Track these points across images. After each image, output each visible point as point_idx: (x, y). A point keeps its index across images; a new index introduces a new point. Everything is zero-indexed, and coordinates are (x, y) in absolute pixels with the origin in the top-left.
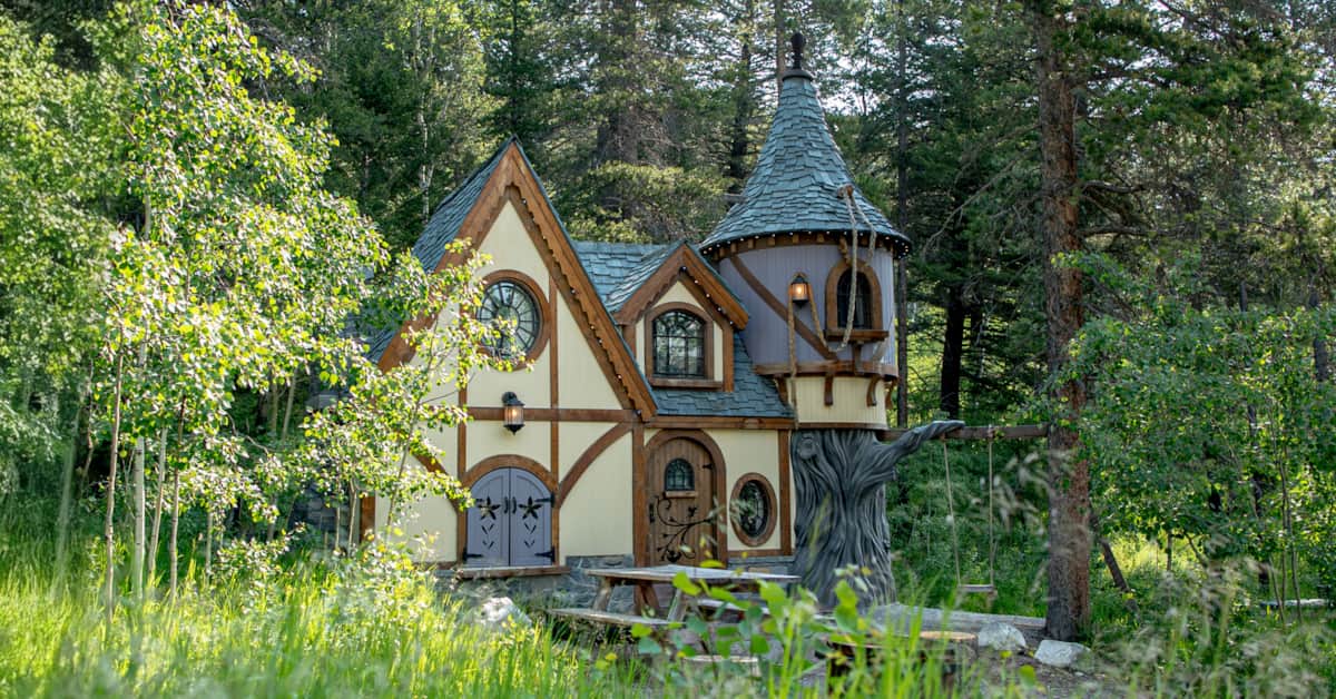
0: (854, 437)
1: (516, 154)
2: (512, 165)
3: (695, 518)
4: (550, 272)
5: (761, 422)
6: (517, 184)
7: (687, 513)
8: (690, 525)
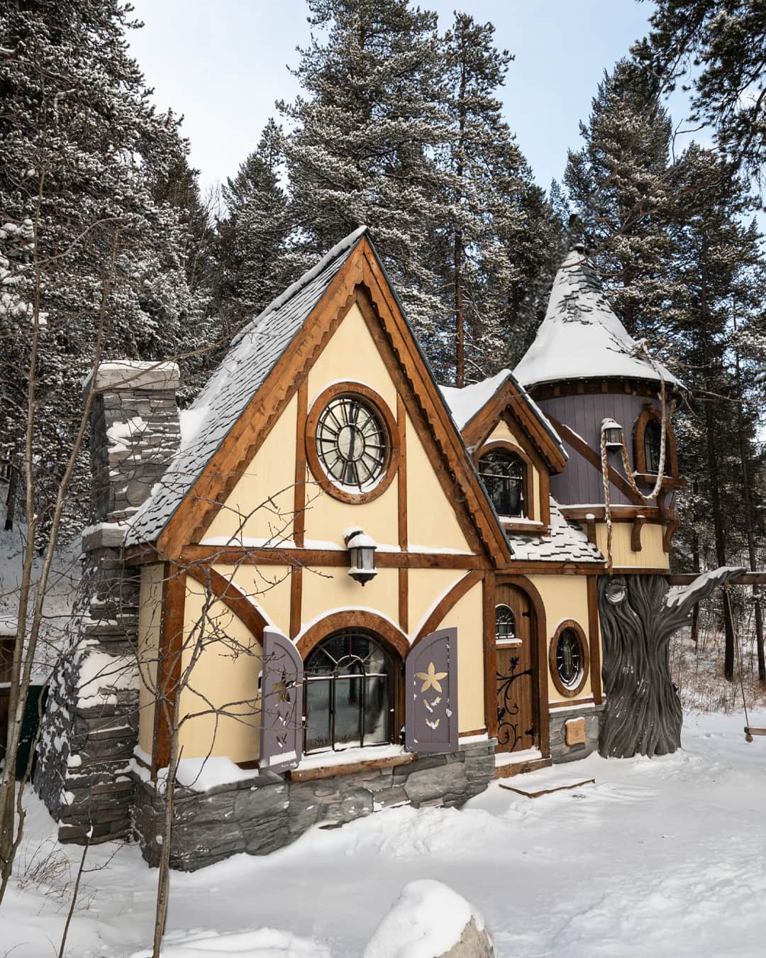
0: (654, 583)
1: (368, 250)
2: (362, 262)
3: (517, 671)
4: (398, 391)
5: (577, 568)
6: (367, 284)
7: (509, 665)
8: (513, 678)
